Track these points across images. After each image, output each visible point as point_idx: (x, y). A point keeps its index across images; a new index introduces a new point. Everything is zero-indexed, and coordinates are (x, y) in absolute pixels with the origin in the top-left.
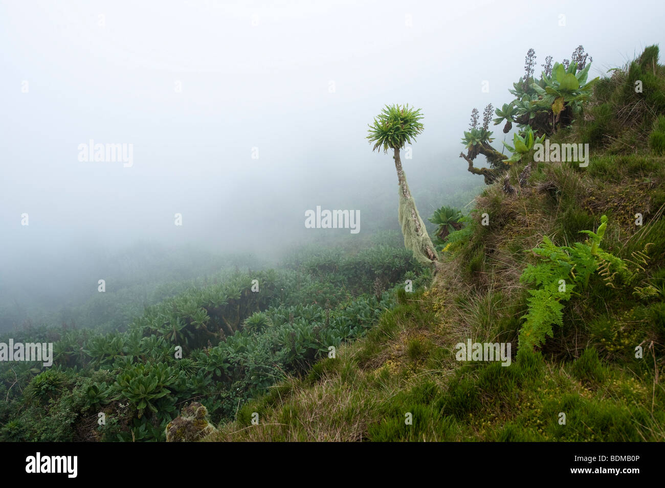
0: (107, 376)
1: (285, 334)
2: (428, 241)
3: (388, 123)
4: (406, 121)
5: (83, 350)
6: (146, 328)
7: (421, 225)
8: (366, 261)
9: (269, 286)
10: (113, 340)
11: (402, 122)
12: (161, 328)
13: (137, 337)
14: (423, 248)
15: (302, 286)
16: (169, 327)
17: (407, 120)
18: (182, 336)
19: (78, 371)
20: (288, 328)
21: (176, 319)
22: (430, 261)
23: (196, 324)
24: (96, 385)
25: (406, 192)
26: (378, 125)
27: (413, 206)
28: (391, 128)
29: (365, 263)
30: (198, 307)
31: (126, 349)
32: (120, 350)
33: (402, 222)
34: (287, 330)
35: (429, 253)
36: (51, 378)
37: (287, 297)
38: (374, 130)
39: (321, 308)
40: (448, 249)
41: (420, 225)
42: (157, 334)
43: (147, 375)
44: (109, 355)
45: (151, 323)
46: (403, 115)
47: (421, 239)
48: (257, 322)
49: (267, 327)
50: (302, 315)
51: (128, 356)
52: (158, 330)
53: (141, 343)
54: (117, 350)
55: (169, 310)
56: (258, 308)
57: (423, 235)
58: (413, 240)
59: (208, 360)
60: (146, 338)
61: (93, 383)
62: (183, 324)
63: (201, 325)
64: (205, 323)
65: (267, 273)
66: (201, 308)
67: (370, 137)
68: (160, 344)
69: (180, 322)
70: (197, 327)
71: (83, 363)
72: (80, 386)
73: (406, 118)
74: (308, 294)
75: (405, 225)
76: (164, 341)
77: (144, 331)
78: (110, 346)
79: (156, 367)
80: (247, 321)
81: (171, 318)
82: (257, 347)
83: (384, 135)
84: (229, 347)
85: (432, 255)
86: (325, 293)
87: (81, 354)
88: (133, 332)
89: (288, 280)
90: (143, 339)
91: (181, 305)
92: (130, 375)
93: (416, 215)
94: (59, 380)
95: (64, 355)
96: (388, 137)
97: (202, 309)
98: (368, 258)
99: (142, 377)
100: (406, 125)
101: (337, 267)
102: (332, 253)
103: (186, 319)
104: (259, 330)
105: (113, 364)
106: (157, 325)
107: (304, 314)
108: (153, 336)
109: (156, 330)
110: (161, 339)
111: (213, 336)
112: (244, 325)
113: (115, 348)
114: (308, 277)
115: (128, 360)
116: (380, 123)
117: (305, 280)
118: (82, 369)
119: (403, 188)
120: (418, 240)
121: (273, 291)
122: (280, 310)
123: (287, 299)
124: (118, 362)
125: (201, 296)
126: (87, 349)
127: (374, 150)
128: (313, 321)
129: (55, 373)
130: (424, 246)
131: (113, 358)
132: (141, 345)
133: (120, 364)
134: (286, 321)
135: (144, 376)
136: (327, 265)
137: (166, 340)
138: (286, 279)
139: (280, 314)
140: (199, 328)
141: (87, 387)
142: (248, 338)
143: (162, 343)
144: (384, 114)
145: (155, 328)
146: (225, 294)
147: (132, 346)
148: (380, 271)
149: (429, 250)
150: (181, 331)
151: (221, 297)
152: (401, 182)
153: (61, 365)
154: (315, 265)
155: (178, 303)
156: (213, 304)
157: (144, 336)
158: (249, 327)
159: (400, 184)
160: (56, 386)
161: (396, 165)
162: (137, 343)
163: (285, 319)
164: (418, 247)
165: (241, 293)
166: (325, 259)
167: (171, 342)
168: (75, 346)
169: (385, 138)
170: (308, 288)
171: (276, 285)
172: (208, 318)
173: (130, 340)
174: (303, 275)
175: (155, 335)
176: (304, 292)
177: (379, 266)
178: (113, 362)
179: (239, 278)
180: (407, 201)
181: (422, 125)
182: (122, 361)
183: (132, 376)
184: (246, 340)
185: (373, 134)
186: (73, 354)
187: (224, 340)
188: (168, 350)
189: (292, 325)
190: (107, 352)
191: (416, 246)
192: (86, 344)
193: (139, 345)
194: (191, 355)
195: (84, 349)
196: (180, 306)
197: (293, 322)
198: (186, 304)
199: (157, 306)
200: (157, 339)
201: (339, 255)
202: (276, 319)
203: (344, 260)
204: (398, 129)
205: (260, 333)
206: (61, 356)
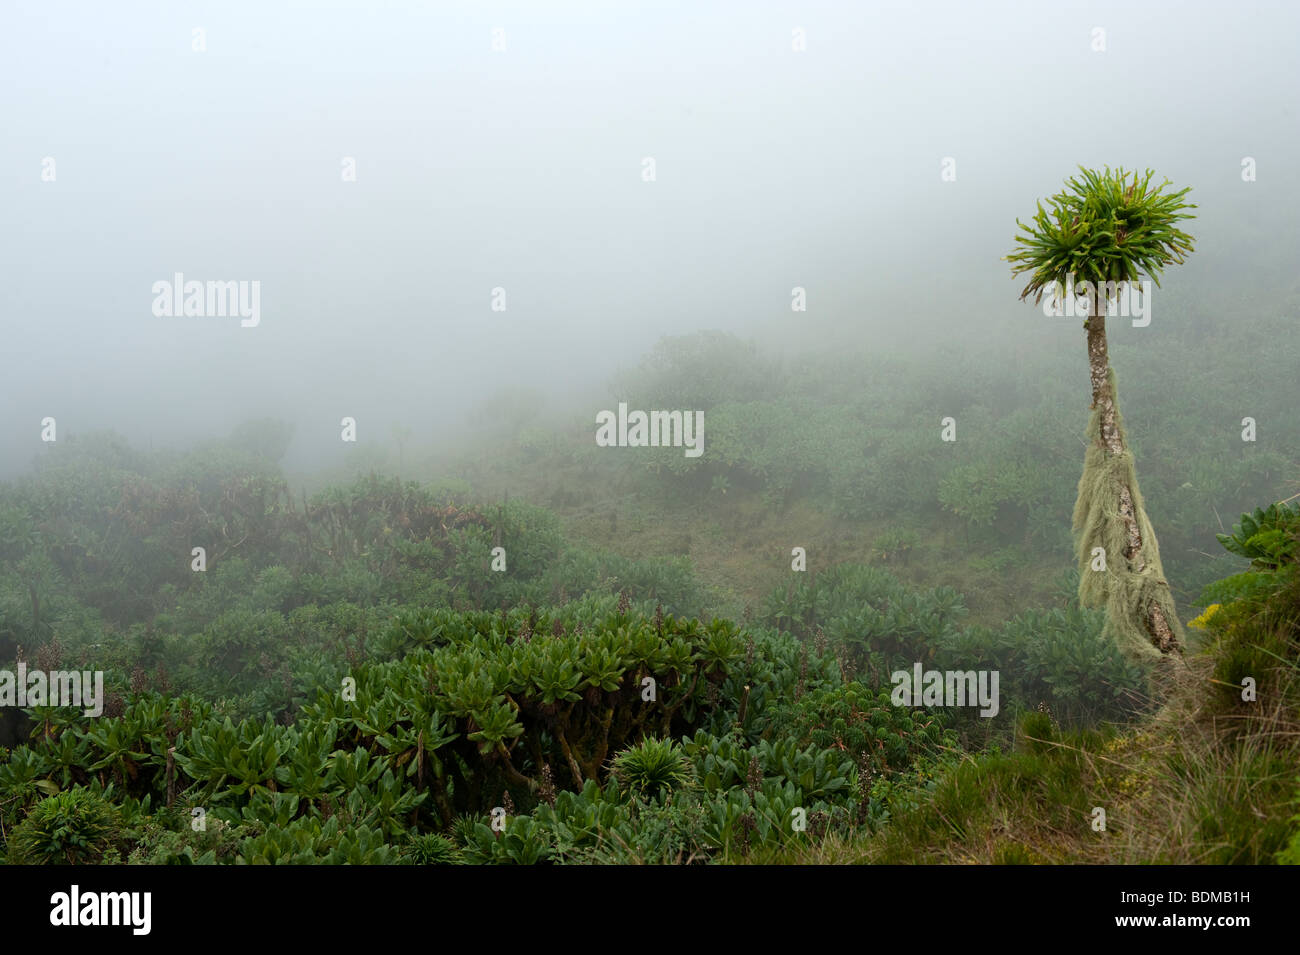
0: (220, 837)
1: (727, 820)
2: (1159, 592)
3: (1077, 221)
4: (1132, 220)
5: (173, 754)
6: (347, 725)
7: (1146, 540)
8: (1028, 651)
9: (707, 670)
10: (256, 742)
11: (1120, 222)
12: (386, 734)
13: (317, 746)
14: (1139, 609)
15: (811, 688)
16: (406, 734)
17: (1139, 218)
18: (438, 768)
19: (151, 810)
20: (739, 802)
21: (431, 715)
22: (1157, 653)
23: (484, 740)
24: (190, 856)
25: (1111, 433)
26: (1045, 225)
27: (1128, 478)
28: (1084, 237)
29: (1025, 656)
30: (495, 693)
31: (284, 773)
32: (267, 774)
33: (1085, 520)
34: (736, 806)
35: (1158, 628)
36: (83, 812)
37: (759, 712)
38: (1031, 237)
39: (851, 763)
40: (1209, 623)
41: (1140, 539)
42: (374, 747)
43: (325, 854)
44: (237, 781)
45: (361, 714)
46: (1130, 203)
47: (1139, 582)
48: (651, 765)
49: (675, 784)
50: (790, 773)
51: (286, 796)
52: (377, 738)
53: (326, 763)
54: (260, 772)
55: (415, 686)
56: (666, 728)
57: (1146, 572)
58: (1111, 582)
59: (496, 848)
60: (341, 752)
61: (183, 847)
62: (446, 734)
63: (496, 745)
64: (508, 741)
65: (709, 628)
66: (503, 697)
67: (1016, 258)
68: (374, 778)
69: (440, 726)
70: (485, 750)
71: (169, 791)
72: (149, 849)
73: (1132, 212)
74: (821, 715)
75: (1094, 531)
76: (389, 771)
77: (340, 733)
78: (246, 757)
79: (351, 837)
80: (622, 758)
81: (417, 708)
82: (636, 838)
83: (1061, 255)
84: (561, 824)
85: (1167, 636)
86: (876, 724)
87: (169, 765)
88: (311, 729)
89: (771, 664)
90: (334, 755)
91: (450, 677)
92: (280, 845)
93: (1134, 507)
94: (100, 822)
95: (125, 760)
96: (1071, 262)
97: (506, 701)
98: (1037, 642)
99: (309, 857)
100: (1136, 232)
101: (931, 653)
102: (923, 606)
103: (459, 719)
104: (652, 791)
105: (243, 809)
106: (377, 723)
107: (796, 771)
108: (361, 750)
109: (373, 736)
110: (381, 764)
111: (525, 785)
112: (614, 769)
113: (258, 764)
114: (834, 668)
115: (285, 805)
116: (1054, 221)
117: (821, 673)
118: (163, 808)
119: (1102, 418)
120: (1127, 582)
121: (721, 687)
122: (725, 746)
123: (760, 720)
124: (258, 804)
125: (510, 661)
126: (185, 752)
127: (1025, 294)
128: (820, 797)
129: (94, 801)
130: (1142, 605)
131: (247, 793)
132: (326, 770)
133: (261, 810)
134: (737, 780)
135: (317, 855)
136: (902, 639)
137: (395, 769)
138: (766, 658)
139: (725, 759)
140: (489, 755)
141: (166, 854)
142: (617, 808)
143: (380, 777)
144: (1071, 193)
145: (371, 729)
146: (575, 669)
147: (302, 769)
148: (1070, 689)
149: (1158, 618)
150: (436, 751)
151: (564, 676)
152: (1100, 402)
153: (111, 786)
154: (865, 632)
155: (443, 670)
156: (538, 690)
157: (337, 746)
158: (628, 777)
159: (1095, 406)
160: (90, 836)
161: (1090, 350)
162: (317, 763)
163: (735, 775)
164: (1125, 604)
165: (625, 675)
166: (896, 620)
167: (406, 779)
168: (158, 740)
169: (1062, 263)
170: (825, 698)
171: (730, 671)
172: (518, 729)
173: (297, 750)
174: (820, 657)
175: (368, 748)
176: (809, 709)
177: (1068, 673)
178: (246, 803)
179: (625, 629)
180: (1110, 461)
181: (1186, 238)
182: (267, 806)
183: (286, 847)
184: (612, 812)
185: (1029, 249)
186: (148, 760)
187: (551, 801)
188: (395, 799)
189: (752, 796)
190: (235, 772)
191: (1120, 601)
192: (185, 738)
193: (319, 770)
194: (454, 829)
195: (177, 751)
196: (446, 680)
197: (757, 789)
198: (464, 678)
199: (387, 668)
200: (371, 762)
201: (943, 615)
202: (710, 770)
203: (957, 634)
204: (1104, 242)
205: (653, 799)
206: (116, 760)
